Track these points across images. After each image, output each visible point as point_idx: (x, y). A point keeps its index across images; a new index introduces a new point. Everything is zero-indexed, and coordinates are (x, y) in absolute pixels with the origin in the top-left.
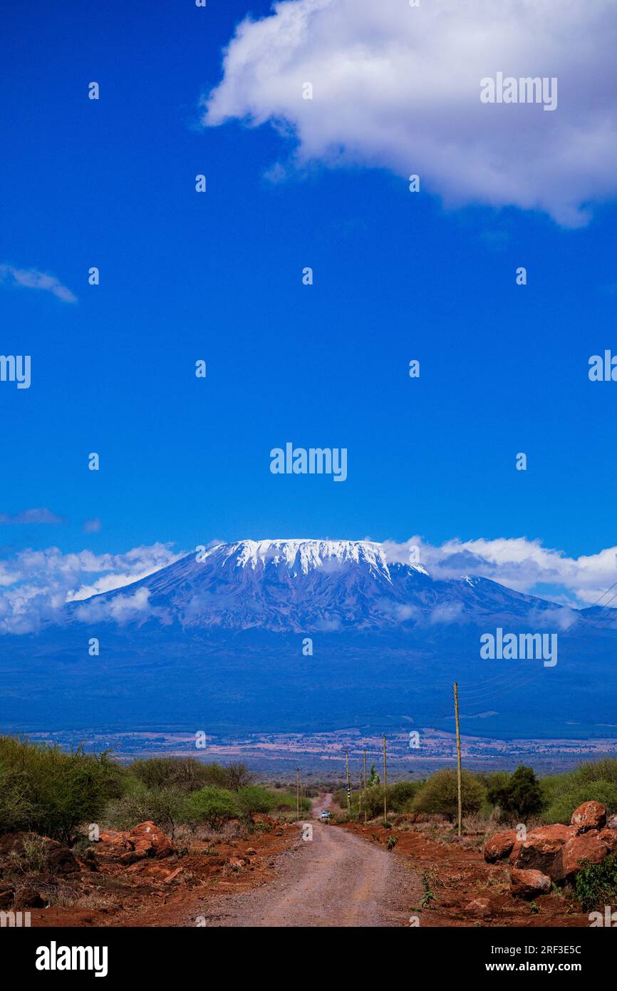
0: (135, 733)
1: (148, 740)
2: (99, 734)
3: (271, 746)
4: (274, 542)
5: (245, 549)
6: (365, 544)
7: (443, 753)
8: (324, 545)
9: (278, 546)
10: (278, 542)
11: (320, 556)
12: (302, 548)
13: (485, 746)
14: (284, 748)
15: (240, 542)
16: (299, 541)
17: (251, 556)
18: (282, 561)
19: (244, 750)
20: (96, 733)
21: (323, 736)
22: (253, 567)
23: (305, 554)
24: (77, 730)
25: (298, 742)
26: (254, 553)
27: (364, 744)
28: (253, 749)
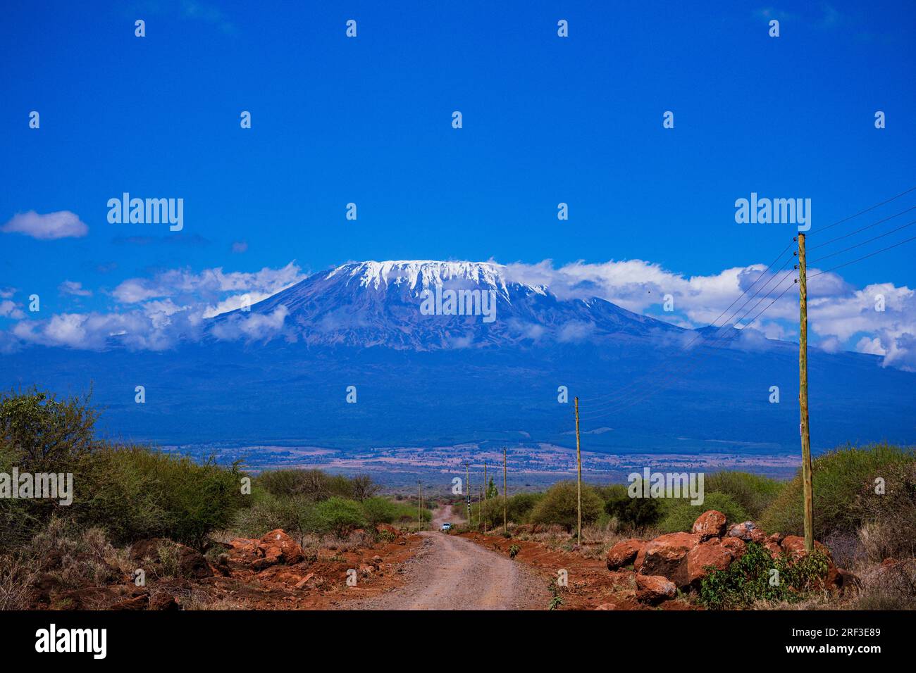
0: (262, 447)
1: (273, 453)
2: (226, 447)
3: (392, 460)
4: (396, 263)
5: (368, 270)
6: (485, 266)
7: (558, 468)
8: (445, 266)
9: (400, 266)
10: (400, 263)
11: (441, 277)
12: (423, 268)
13: (600, 460)
14: (405, 461)
15: (363, 263)
16: (421, 262)
17: (374, 276)
18: (405, 282)
19: (367, 464)
20: (223, 447)
21: (443, 451)
22: (376, 287)
23: (427, 276)
24: (205, 444)
25: (419, 456)
26: (377, 274)
27: (483, 458)
28: (376, 462)
